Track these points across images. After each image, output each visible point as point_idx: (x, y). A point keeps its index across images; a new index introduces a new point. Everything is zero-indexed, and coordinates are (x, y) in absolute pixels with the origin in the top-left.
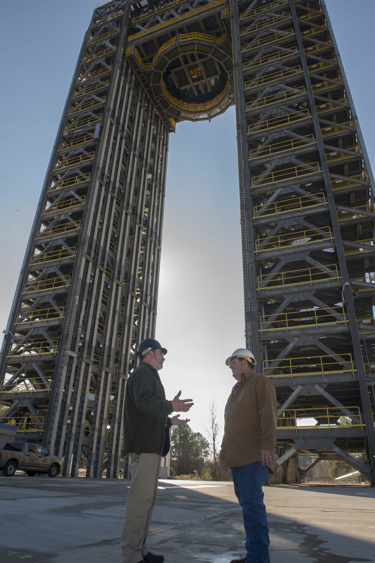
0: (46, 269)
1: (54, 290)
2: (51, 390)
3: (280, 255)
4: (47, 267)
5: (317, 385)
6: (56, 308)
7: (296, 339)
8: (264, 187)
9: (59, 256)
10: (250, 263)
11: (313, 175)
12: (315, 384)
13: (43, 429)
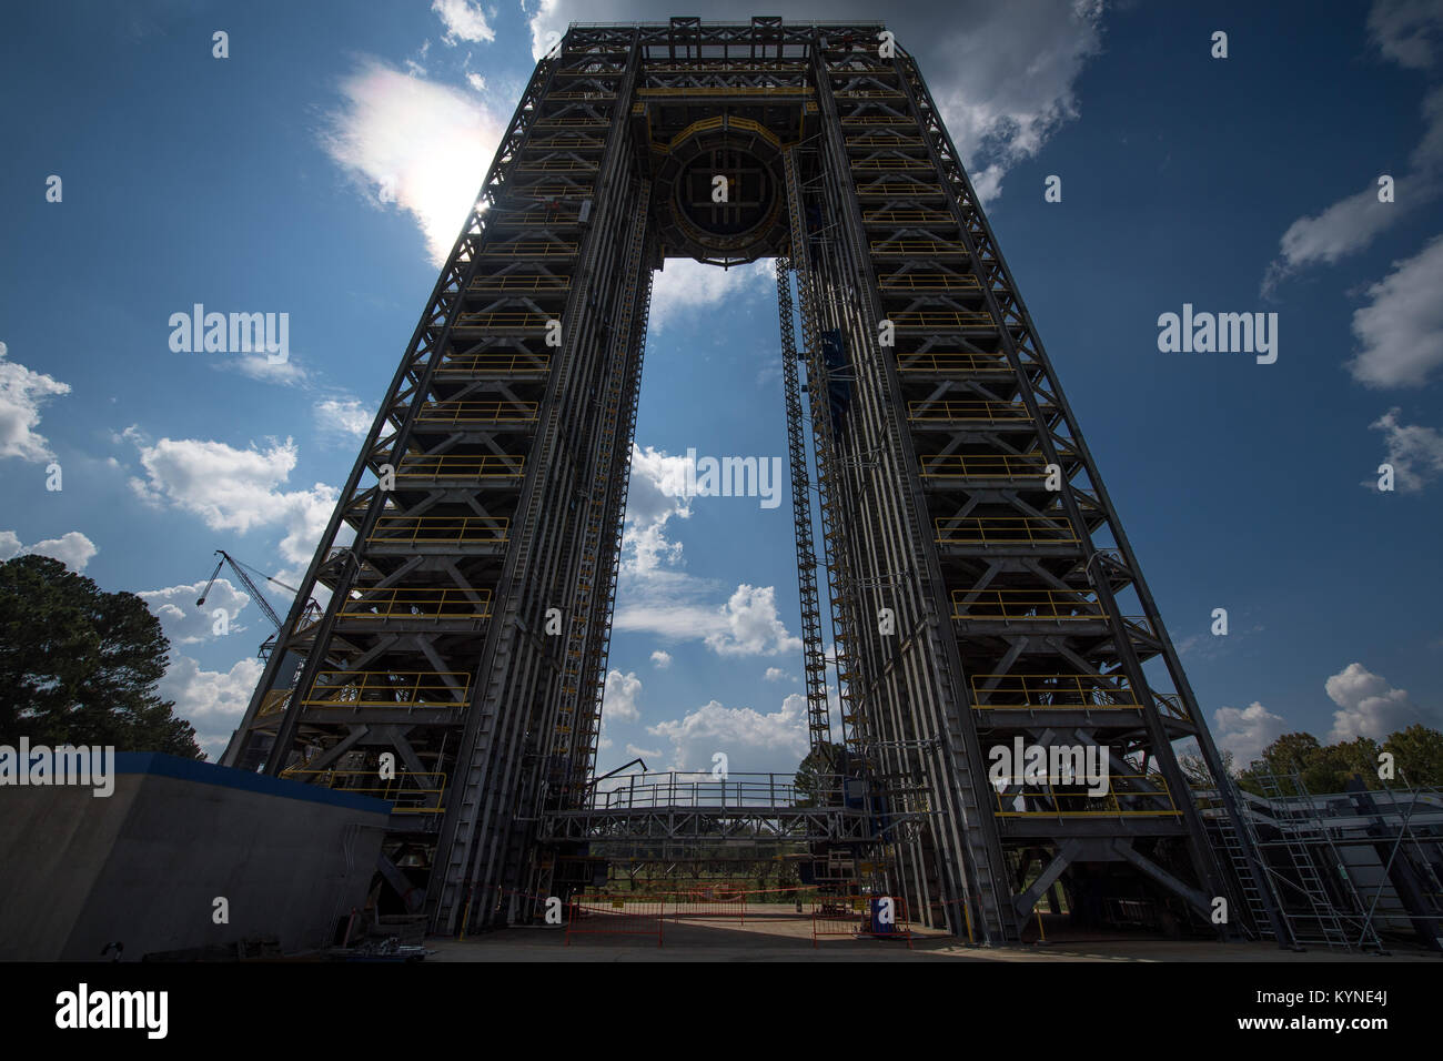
0: (461, 434)
1: (481, 480)
2: (468, 705)
3: (967, 489)
4: (465, 431)
5: (1079, 730)
6: (485, 517)
7: (1024, 640)
8: (922, 375)
9: (495, 413)
10: (916, 493)
11: (1001, 373)
12: (1075, 728)
13: (441, 807)
